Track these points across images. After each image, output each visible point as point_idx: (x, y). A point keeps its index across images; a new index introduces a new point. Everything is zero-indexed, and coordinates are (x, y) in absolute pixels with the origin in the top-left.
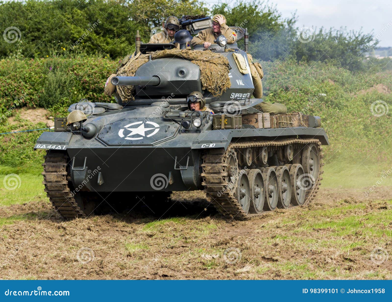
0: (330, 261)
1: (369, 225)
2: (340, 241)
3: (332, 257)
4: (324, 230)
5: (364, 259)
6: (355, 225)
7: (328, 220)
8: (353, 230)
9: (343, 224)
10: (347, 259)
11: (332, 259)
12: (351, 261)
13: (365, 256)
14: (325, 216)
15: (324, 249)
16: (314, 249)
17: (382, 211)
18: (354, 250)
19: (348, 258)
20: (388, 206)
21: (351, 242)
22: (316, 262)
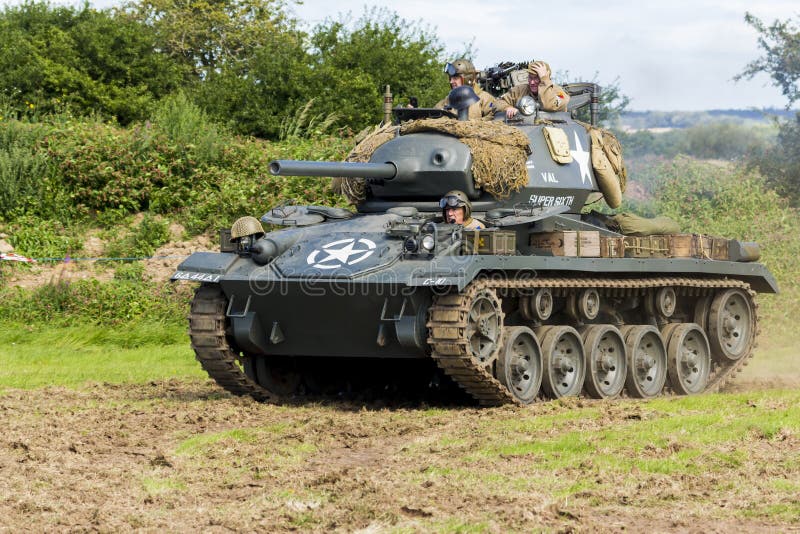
0: (531, 516)
1: (606, 450)
2: (550, 479)
3: (536, 509)
4: (521, 457)
5: (595, 514)
6: (577, 450)
7: (529, 438)
8: (573, 459)
9: (559, 448)
10: (562, 514)
11: (534, 513)
12: (571, 517)
13: (597, 509)
14: (523, 430)
15: (520, 495)
16: (501, 493)
17: (631, 422)
18: (577, 496)
19: (566, 511)
20: (643, 415)
21: (572, 482)
22: (506, 520)
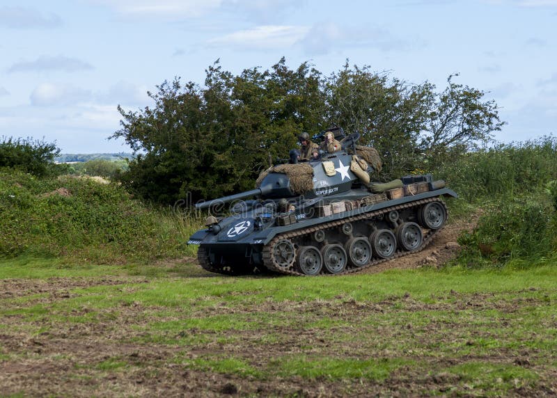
0: (22, 345)
1: (54, 312)
2: (29, 326)
3: (24, 341)
4: (14, 316)
5: (51, 343)
6: (41, 312)
7: (18, 307)
8: (40, 317)
9: (32, 312)
10: (36, 343)
11: (23, 343)
12: (40, 344)
13: (52, 340)
14: (15, 303)
15: (16, 334)
16: (7, 333)
17: (65, 299)
18: (42, 334)
19: (38, 341)
20: (71, 296)
21: (40, 328)
22: (10, 346)
